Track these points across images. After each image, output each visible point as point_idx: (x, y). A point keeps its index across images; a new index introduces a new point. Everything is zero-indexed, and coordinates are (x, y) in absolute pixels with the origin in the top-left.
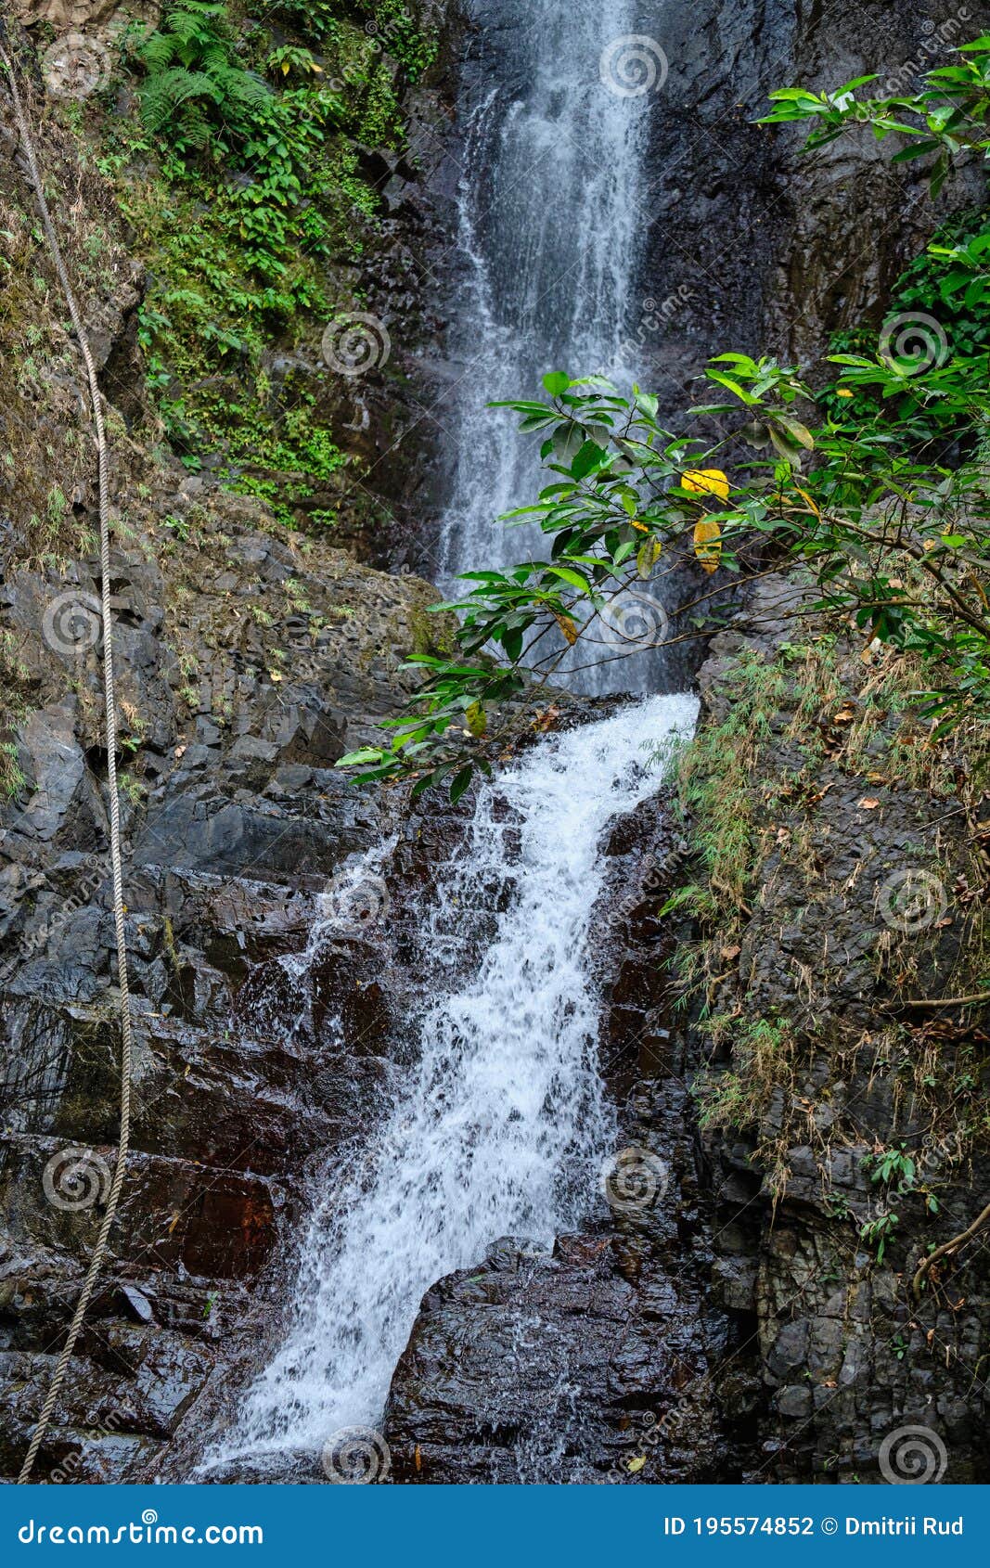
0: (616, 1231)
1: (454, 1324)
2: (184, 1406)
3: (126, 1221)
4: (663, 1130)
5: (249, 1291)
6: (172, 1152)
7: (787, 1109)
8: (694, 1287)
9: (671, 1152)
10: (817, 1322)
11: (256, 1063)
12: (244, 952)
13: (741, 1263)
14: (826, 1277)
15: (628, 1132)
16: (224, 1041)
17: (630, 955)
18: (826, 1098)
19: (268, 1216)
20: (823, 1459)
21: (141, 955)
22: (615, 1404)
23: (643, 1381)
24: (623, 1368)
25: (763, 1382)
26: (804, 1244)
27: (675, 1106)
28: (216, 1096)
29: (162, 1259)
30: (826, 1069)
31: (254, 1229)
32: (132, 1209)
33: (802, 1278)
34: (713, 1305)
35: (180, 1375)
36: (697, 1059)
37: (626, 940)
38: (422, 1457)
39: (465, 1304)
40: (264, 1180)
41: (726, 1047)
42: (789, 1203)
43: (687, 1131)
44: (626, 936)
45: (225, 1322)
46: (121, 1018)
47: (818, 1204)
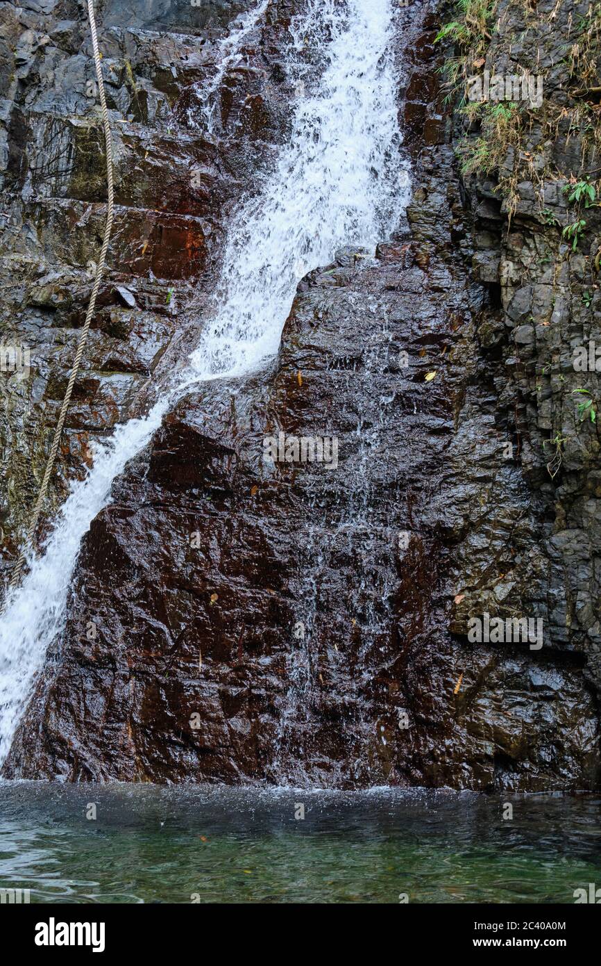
0: (413, 239)
1: (317, 299)
2: (159, 355)
3: (116, 248)
4: (440, 177)
5: (193, 286)
6: (140, 205)
7: (516, 159)
8: (462, 271)
9: (446, 190)
10: (537, 287)
11: (188, 148)
12: (177, 80)
13: (490, 254)
14: (542, 260)
15: (418, 179)
16: (168, 136)
17: (416, 69)
18: (540, 151)
19: (201, 241)
20: (542, 368)
21: (113, 85)
22: (415, 342)
23: (432, 328)
24: (420, 320)
25: (505, 325)
26: (529, 241)
27: (447, 161)
28: (164, 170)
29: (139, 269)
30: (540, 133)
31: (194, 250)
32: (119, 241)
33: (527, 261)
34: (474, 280)
35: (155, 337)
36: (460, 131)
37: (413, 60)
38: (302, 378)
39: (324, 287)
40: (198, 219)
41: (477, 123)
42: (517, 216)
43: (455, 176)
44: (413, 57)
45: (179, 305)
46: (103, 124)
47: (536, 217)
